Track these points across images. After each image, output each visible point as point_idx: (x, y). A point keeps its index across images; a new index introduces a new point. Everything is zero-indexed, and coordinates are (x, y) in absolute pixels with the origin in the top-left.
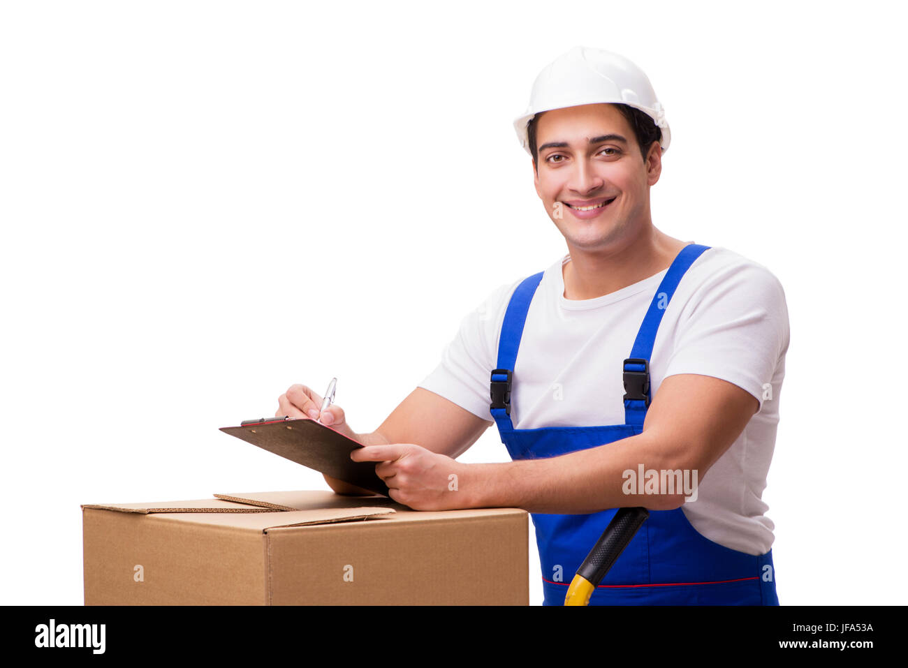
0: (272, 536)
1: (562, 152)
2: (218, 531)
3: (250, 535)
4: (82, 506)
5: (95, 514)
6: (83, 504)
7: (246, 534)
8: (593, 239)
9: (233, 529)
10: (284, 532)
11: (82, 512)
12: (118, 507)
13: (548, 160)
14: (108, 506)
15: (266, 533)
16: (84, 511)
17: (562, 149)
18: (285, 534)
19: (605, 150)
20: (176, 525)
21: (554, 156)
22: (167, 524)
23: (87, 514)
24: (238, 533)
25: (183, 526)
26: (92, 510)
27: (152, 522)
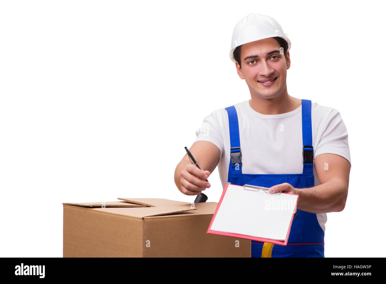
0: (146, 220)
1: (255, 59)
2: (123, 217)
3: (137, 219)
4: (63, 204)
5: (69, 207)
6: (64, 203)
7: (135, 219)
8: (272, 94)
9: (129, 217)
10: (151, 218)
11: (63, 206)
12: (79, 204)
13: (248, 63)
14: (75, 204)
15: (143, 219)
16: (64, 206)
17: (255, 58)
18: (152, 220)
19: (273, 57)
20: (104, 214)
21: (251, 62)
22: (100, 213)
23: (65, 207)
24: (131, 219)
25: (107, 215)
26: (68, 205)
27: (94, 212)
